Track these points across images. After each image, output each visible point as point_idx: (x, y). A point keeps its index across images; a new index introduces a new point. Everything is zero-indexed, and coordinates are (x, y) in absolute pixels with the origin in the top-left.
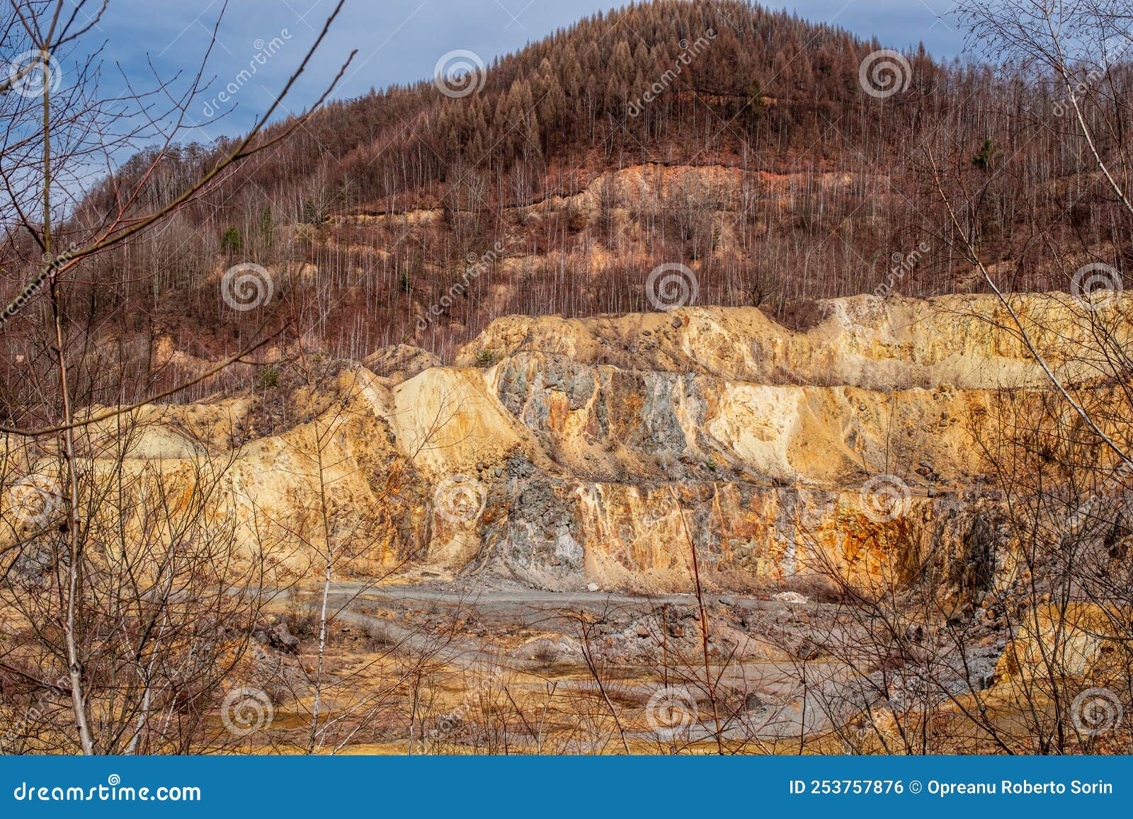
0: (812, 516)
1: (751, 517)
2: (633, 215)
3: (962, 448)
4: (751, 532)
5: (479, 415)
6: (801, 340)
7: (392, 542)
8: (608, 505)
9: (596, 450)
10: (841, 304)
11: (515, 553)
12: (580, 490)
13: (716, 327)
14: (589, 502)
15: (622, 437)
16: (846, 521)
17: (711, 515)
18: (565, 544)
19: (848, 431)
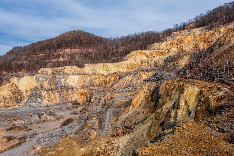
0: (76, 92)
1: (67, 93)
2: (67, 55)
3: (97, 82)
4: (67, 95)
5: (31, 83)
6: (81, 69)
7: (15, 101)
8: (47, 94)
9: (49, 86)
10: (87, 65)
11: (31, 102)
12: (42, 93)
13: (70, 68)
14: (44, 94)
15: (53, 84)
16: (80, 93)
17: (62, 94)
18: (39, 100)
19: (84, 81)
